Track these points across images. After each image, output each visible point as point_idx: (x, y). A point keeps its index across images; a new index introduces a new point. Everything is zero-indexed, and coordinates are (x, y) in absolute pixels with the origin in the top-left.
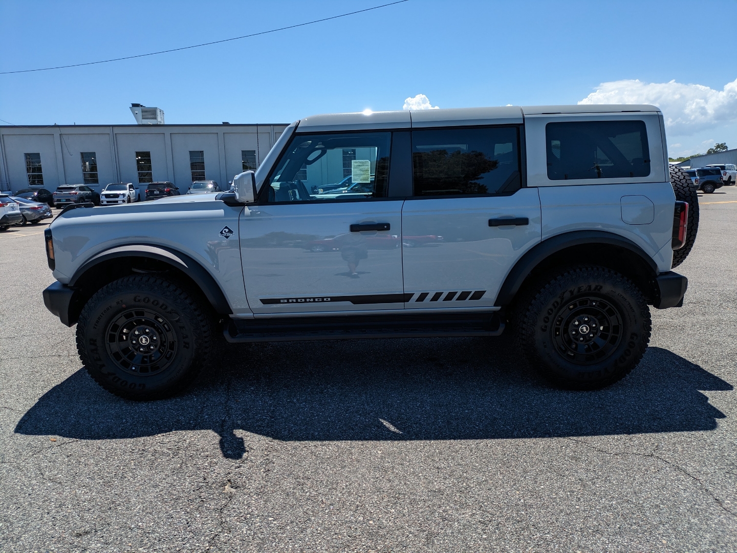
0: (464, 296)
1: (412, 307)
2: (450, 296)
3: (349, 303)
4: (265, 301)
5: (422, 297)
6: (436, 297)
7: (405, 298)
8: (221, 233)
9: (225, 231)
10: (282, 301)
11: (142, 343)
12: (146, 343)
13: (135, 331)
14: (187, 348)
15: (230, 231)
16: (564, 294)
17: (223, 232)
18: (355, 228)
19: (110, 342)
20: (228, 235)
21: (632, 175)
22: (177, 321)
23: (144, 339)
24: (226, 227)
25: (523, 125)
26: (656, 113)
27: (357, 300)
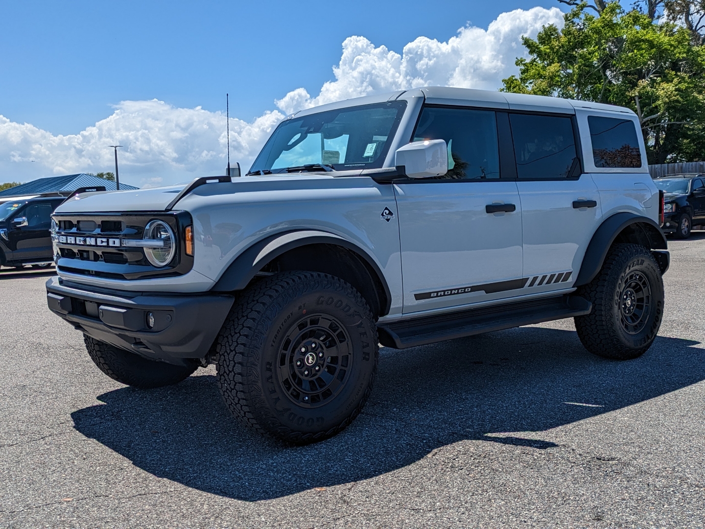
0: (559, 278)
2: (550, 279)
3: (482, 293)
4: (418, 297)
8: (382, 215)
9: (386, 213)
10: (432, 295)
11: (309, 363)
12: (312, 363)
13: (301, 348)
14: (368, 360)
15: (390, 213)
17: (384, 214)
18: (490, 209)
19: (281, 365)
20: (389, 217)
22: (358, 326)
23: (310, 358)
24: (386, 209)
27: (490, 288)
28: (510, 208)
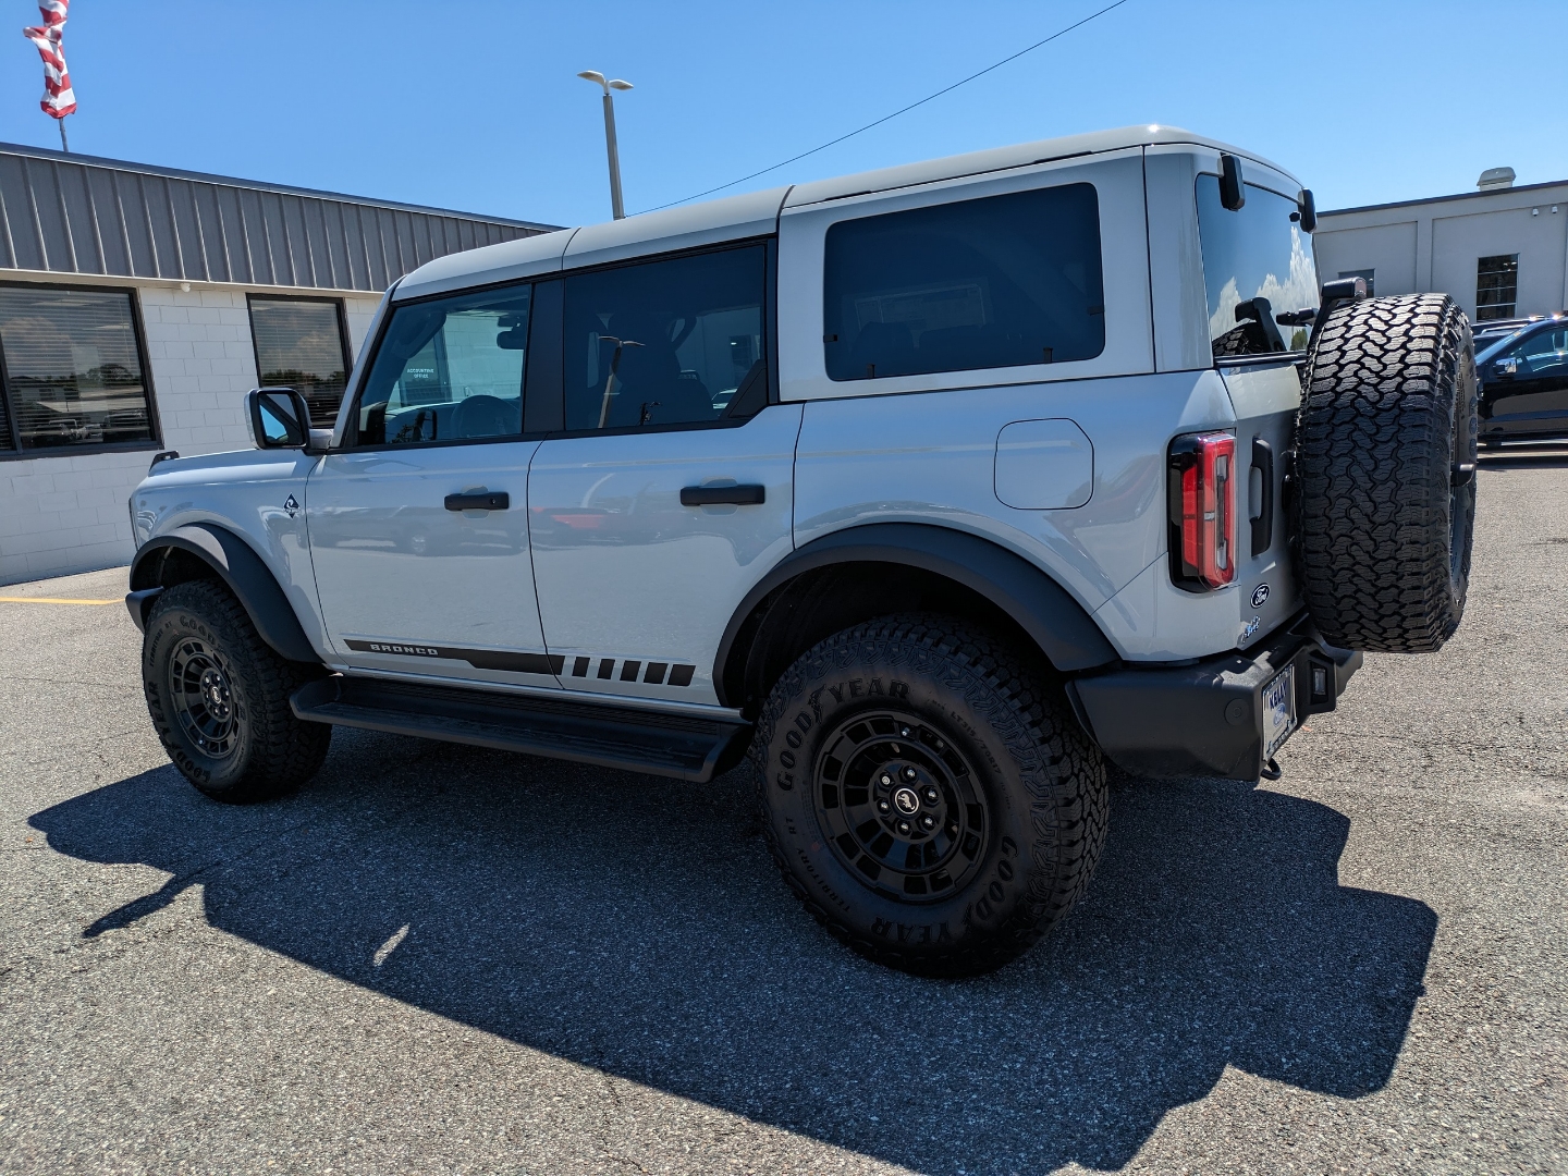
0: (655, 673)
1: (565, 686)
2: (630, 671)
3: (465, 664)
4: (353, 645)
5: (581, 667)
6: (606, 669)
7: (551, 664)
8: (285, 507)
9: (290, 504)
12: (218, 700)
15: (296, 505)
16: (816, 697)
17: (288, 505)
18: (455, 502)
19: (175, 691)
20: (293, 511)
21: (1049, 357)
23: (215, 694)
24: (291, 497)
25: (775, 236)
26: (1138, 152)
28: (500, 501)
